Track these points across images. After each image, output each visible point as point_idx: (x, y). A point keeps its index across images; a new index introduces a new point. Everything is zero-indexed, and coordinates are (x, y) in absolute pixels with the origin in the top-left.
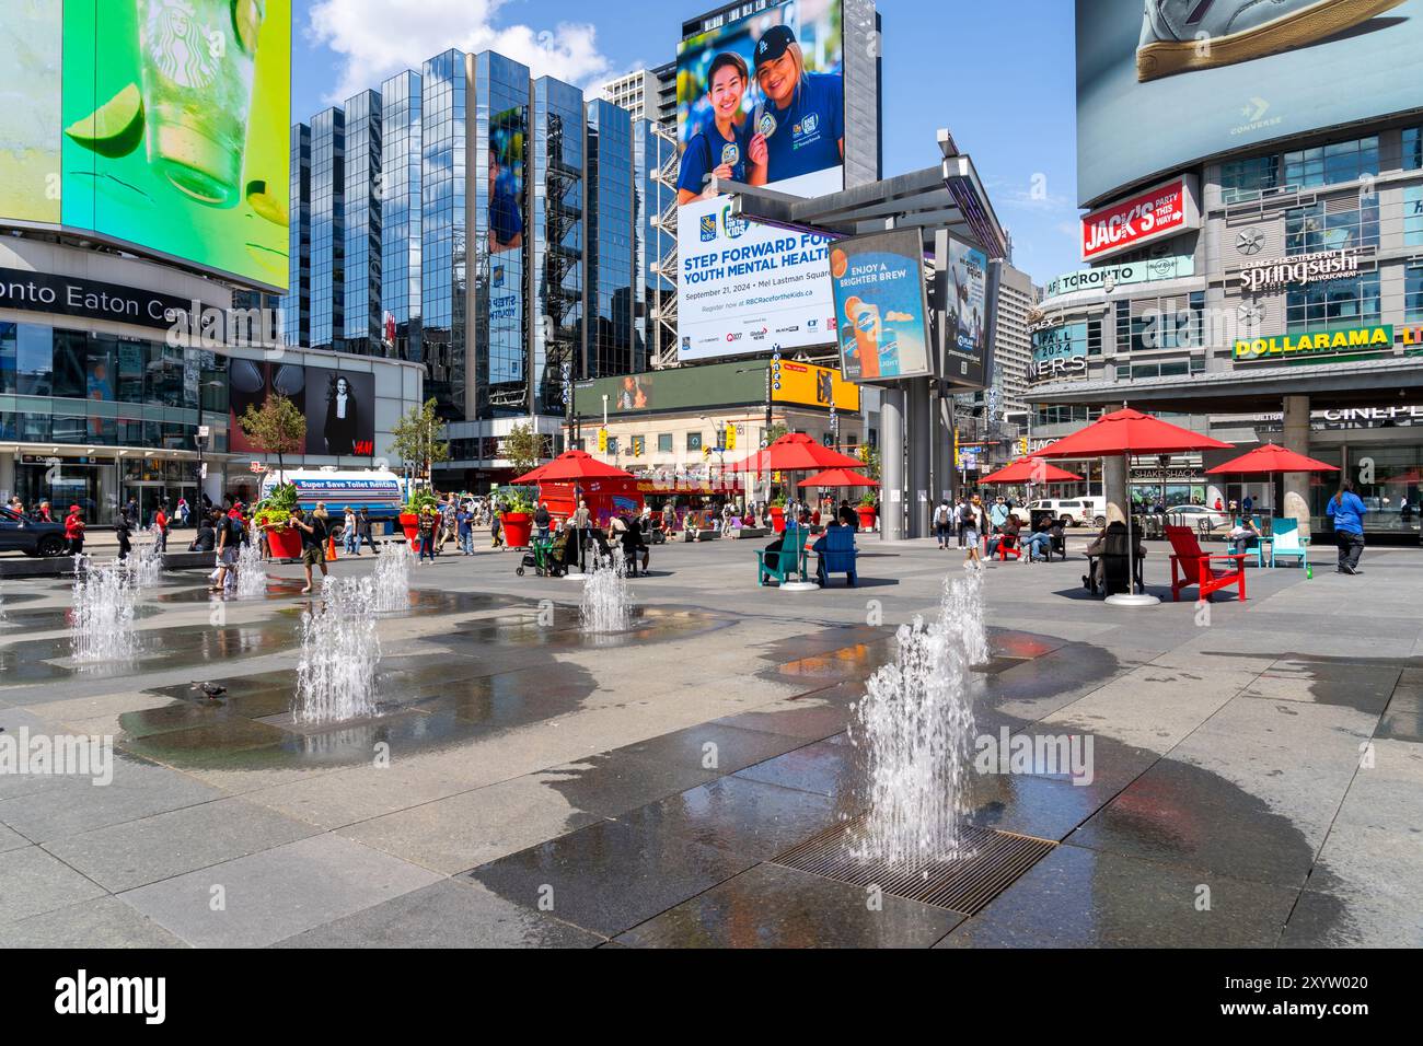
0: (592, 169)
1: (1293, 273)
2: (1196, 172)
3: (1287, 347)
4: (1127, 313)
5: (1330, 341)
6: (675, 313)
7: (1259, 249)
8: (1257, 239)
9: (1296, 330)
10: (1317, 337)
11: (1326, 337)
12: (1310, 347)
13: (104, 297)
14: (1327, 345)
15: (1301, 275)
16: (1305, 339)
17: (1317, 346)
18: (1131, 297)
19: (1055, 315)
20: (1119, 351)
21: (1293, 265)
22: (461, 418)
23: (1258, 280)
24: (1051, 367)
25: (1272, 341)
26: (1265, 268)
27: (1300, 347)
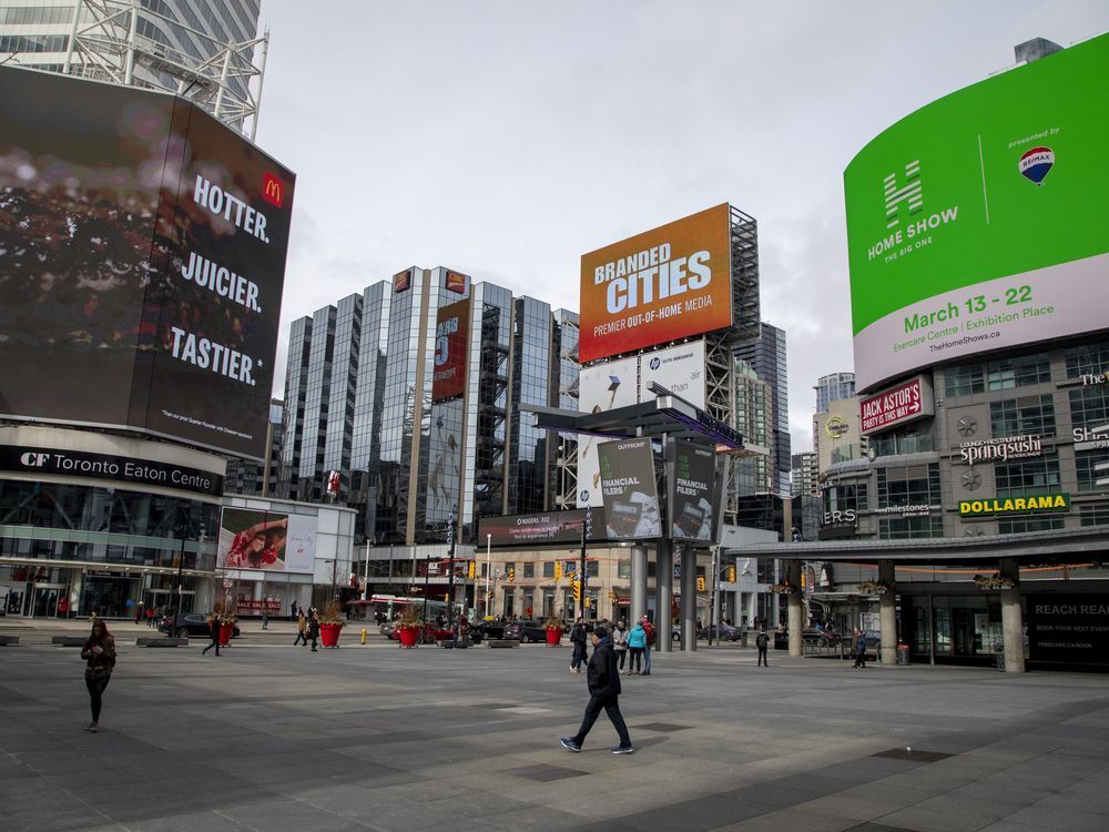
0: (519, 348)
1: (997, 451)
2: (928, 371)
3: (996, 509)
4: (884, 478)
5: (1026, 504)
6: (576, 461)
7: (974, 432)
8: (972, 425)
9: (1002, 494)
10: (1017, 501)
11: (1023, 501)
12: (1012, 508)
13: (146, 469)
14: (1024, 507)
15: (1002, 453)
16: (1008, 502)
17: (1017, 508)
18: (887, 466)
19: (835, 477)
20: (880, 507)
21: (996, 445)
22: (403, 543)
23: (973, 456)
24: (832, 518)
25: (986, 503)
26: (978, 447)
27: (1005, 509)
